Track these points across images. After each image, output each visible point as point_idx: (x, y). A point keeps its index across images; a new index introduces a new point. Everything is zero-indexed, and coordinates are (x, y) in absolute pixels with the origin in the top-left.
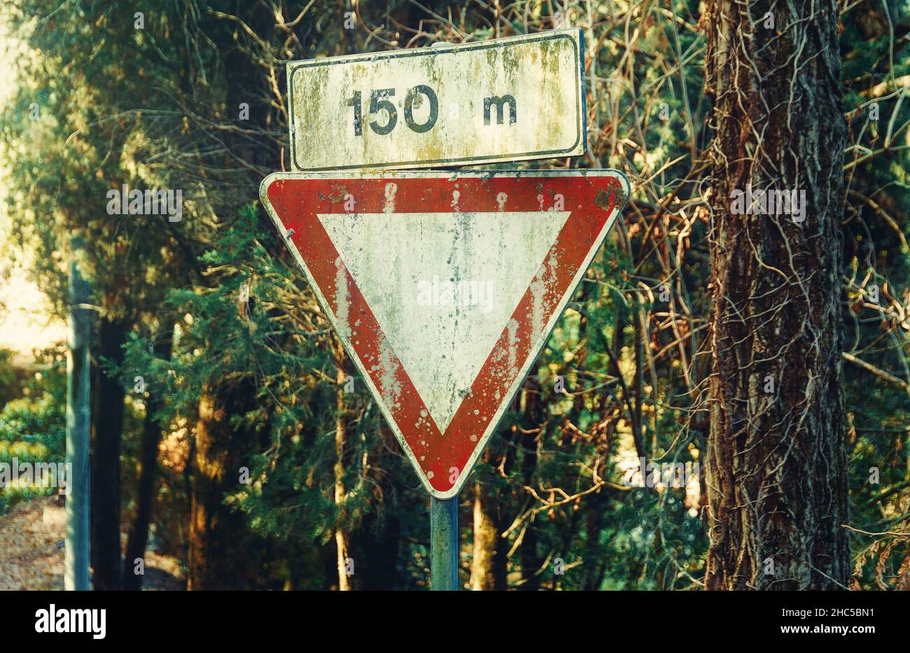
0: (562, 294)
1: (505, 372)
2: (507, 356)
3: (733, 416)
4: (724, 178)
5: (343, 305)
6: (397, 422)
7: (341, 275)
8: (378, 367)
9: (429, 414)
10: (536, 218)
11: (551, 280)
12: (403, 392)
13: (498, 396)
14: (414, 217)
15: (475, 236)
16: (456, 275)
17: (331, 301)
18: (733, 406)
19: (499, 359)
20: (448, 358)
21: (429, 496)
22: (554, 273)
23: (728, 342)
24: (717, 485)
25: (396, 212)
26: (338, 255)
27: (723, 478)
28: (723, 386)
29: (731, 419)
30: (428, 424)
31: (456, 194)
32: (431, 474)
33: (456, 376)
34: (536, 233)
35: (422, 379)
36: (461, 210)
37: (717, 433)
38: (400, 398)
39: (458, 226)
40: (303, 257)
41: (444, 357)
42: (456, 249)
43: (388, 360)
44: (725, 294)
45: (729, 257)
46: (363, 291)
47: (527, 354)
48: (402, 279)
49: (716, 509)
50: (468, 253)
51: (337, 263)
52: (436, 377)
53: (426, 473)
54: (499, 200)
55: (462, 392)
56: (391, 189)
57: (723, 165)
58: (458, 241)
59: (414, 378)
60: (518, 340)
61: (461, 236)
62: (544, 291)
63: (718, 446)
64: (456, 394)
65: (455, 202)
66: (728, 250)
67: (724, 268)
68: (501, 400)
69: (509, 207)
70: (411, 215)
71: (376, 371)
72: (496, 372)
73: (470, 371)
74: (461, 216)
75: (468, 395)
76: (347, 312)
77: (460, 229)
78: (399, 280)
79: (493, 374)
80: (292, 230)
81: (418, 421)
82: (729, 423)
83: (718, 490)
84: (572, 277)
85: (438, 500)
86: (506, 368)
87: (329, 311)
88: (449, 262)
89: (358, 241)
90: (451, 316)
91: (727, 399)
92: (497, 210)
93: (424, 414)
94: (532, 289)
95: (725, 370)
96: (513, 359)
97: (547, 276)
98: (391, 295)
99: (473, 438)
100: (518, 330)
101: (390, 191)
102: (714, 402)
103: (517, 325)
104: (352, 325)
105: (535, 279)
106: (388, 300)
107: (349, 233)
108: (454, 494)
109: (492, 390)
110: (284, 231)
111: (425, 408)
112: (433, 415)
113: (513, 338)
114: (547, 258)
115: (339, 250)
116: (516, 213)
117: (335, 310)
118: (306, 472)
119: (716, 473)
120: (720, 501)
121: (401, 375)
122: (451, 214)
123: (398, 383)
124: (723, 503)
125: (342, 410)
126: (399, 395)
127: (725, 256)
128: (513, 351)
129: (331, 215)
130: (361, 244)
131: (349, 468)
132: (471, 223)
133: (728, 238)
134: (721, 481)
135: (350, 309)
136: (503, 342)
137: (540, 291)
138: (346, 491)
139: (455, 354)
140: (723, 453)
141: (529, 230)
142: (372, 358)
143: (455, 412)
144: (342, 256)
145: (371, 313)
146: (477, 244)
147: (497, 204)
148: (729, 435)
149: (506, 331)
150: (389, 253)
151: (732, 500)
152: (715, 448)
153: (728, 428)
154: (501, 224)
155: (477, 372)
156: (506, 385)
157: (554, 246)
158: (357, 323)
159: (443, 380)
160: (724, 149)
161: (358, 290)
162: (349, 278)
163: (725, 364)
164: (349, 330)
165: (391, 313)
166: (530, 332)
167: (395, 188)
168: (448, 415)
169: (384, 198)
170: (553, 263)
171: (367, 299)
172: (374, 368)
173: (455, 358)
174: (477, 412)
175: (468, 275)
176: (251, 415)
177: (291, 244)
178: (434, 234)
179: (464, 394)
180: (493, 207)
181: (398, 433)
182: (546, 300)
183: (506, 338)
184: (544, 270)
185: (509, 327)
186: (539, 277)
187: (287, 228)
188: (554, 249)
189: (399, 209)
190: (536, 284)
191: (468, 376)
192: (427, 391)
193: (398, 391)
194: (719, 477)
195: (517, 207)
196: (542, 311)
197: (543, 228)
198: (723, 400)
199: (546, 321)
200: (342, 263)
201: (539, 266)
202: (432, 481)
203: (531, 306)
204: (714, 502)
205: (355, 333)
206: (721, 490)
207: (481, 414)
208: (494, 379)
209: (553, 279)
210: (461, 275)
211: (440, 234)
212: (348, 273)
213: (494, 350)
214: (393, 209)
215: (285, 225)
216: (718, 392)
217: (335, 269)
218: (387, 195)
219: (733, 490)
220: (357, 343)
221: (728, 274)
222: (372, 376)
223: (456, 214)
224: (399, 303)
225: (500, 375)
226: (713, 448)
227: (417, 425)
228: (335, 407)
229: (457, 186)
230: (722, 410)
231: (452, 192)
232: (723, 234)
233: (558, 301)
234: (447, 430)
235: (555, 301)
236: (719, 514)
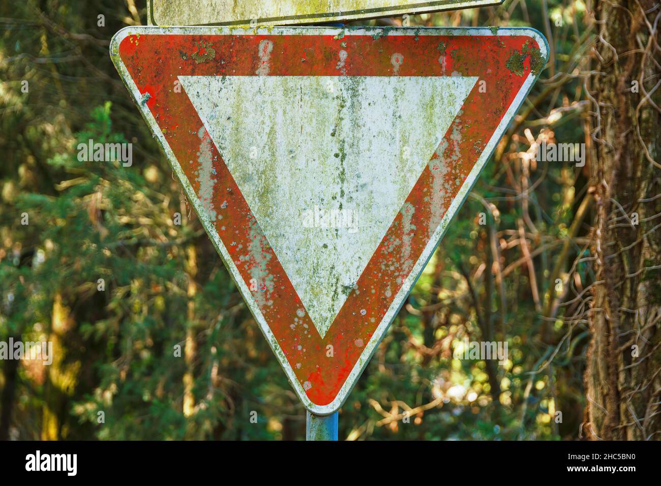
0: (467, 175)
1: (397, 265)
2: (400, 246)
3: (620, 327)
4: (612, 72)
5: (207, 184)
6: (269, 323)
7: (204, 147)
8: (247, 258)
9: (307, 314)
10: (437, 84)
11: (454, 158)
12: (276, 288)
13: (388, 294)
14: (293, 81)
15: (365, 104)
16: (342, 150)
17: (192, 179)
18: (620, 317)
19: (391, 250)
20: (330, 247)
21: (305, 410)
22: (457, 149)
23: (615, 247)
24: (600, 401)
25: (270, 74)
26: (202, 125)
27: (607, 394)
28: (608, 295)
29: (618, 331)
30: (306, 326)
31: (343, 55)
32: (308, 385)
33: (339, 269)
34: (437, 102)
35: (299, 272)
36: (348, 74)
37: (601, 346)
38: (272, 294)
39: (345, 92)
40: (161, 126)
41: (325, 246)
42: (342, 119)
43: (260, 250)
44: (613, 196)
45: (617, 157)
46: (231, 167)
47: (424, 244)
48: (277, 154)
49: (599, 427)
50: (356, 125)
51: (201, 134)
52: (315, 271)
53: (302, 384)
54: (393, 61)
55: (346, 288)
56: (266, 48)
57: (611, 59)
58: (345, 110)
59: (290, 270)
60: (414, 227)
61: (348, 104)
62: (445, 170)
63: (602, 360)
64: (340, 290)
65: (342, 64)
66: (616, 149)
67: (611, 168)
68: (392, 298)
69: (405, 71)
70: (289, 78)
71: (246, 262)
72: (387, 265)
73: (357, 264)
74: (348, 80)
75: (354, 291)
76: (211, 191)
77: (347, 95)
78: (273, 155)
79: (383, 267)
80: (147, 94)
81: (293, 322)
82: (615, 335)
83: (601, 406)
84: (479, 153)
85: (315, 416)
86: (399, 260)
87: (191, 191)
88: (333, 135)
89: (226, 108)
90: (334, 198)
91: (613, 309)
92: (391, 74)
93: (300, 313)
94: (431, 168)
95: (611, 278)
96: (407, 250)
97: (449, 152)
98: (264, 172)
99: (359, 342)
100: (414, 216)
101: (265, 51)
102: (598, 313)
103: (412, 210)
104: (217, 208)
105: (435, 156)
106: (260, 178)
107: (215, 98)
108: (335, 408)
109: (382, 286)
110: (138, 96)
111: (302, 306)
112: (311, 314)
113: (407, 226)
114: (450, 131)
115: (203, 120)
116: (413, 78)
117: (197, 189)
118: (156, 383)
119: (599, 388)
120: (603, 418)
121: (275, 268)
122: (336, 78)
123: (271, 276)
124: (606, 421)
125: (193, 322)
126: (271, 291)
127: (613, 156)
128: (406, 239)
129: (195, 78)
130: (229, 111)
131: (199, 379)
132: (360, 88)
133: (616, 137)
134: (604, 397)
135: (215, 188)
136: (396, 230)
137: (441, 169)
138: (196, 403)
139: (339, 243)
140: (608, 367)
141: (428, 98)
142: (240, 246)
143: (337, 312)
144: (206, 125)
145: (239, 192)
146: (367, 115)
147: (392, 66)
148: (616, 348)
149: (399, 217)
150: (263, 123)
151: (617, 417)
152: (599, 361)
153: (614, 340)
154: (396, 90)
155: (364, 264)
156: (399, 280)
157: (458, 117)
158: (223, 205)
159: (324, 273)
160: (612, 41)
161: (225, 166)
162: (215, 152)
163: (611, 271)
164: (214, 214)
165: (264, 194)
166: (428, 218)
167: (270, 47)
168: (329, 315)
169: (258, 59)
170: (456, 136)
171: (236, 176)
172: (242, 258)
173: (338, 248)
174: (363, 312)
175: (356, 150)
176: (101, 326)
177: (146, 110)
178: (316, 101)
179: (349, 291)
180: (386, 71)
181: (269, 336)
182: (447, 181)
183: (400, 224)
184: (446, 145)
185: (403, 212)
186: (440, 153)
187: (142, 92)
188: (458, 121)
189: (274, 71)
190: (436, 162)
191: (353, 269)
192: (305, 286)
193: (270, 285)
194: (602, 393)
195: (414, 71)
196: (442, 193)
197: (446, 95)
198: (609, 310)
199: (447, 205)
200: (206, 133)
201: (440, 140)
202: (309, 394)
203: (430, 188)
204: (596, 420)
205: (220, 217)
206: (605, 406)
207: (368, 315)
208: (385, 274)
209: (457, 155)
210: (347, 149)
211: (324, 102)
212: (213, 145)
213: (385, 239)
214: (267, 71)
215: (140, 89)
216: (603, 302)
217: (199, 141)
218: (261, 54)
219: (618, 407)
220: (223, 228)
221: (616, 175)
222: (240, 267)
223: (342, 77)
224: (273, 181)
225: (392, 268)
226: (596, 363)
227: (292, 326)
228: (186, 317)
229: (344, 44)
230: (607, 322)
231: (338, 52)
232: (610, 132)
233: (462, 182)
234: (328, 333)
235: (458, 182)
236: (602, 432)
